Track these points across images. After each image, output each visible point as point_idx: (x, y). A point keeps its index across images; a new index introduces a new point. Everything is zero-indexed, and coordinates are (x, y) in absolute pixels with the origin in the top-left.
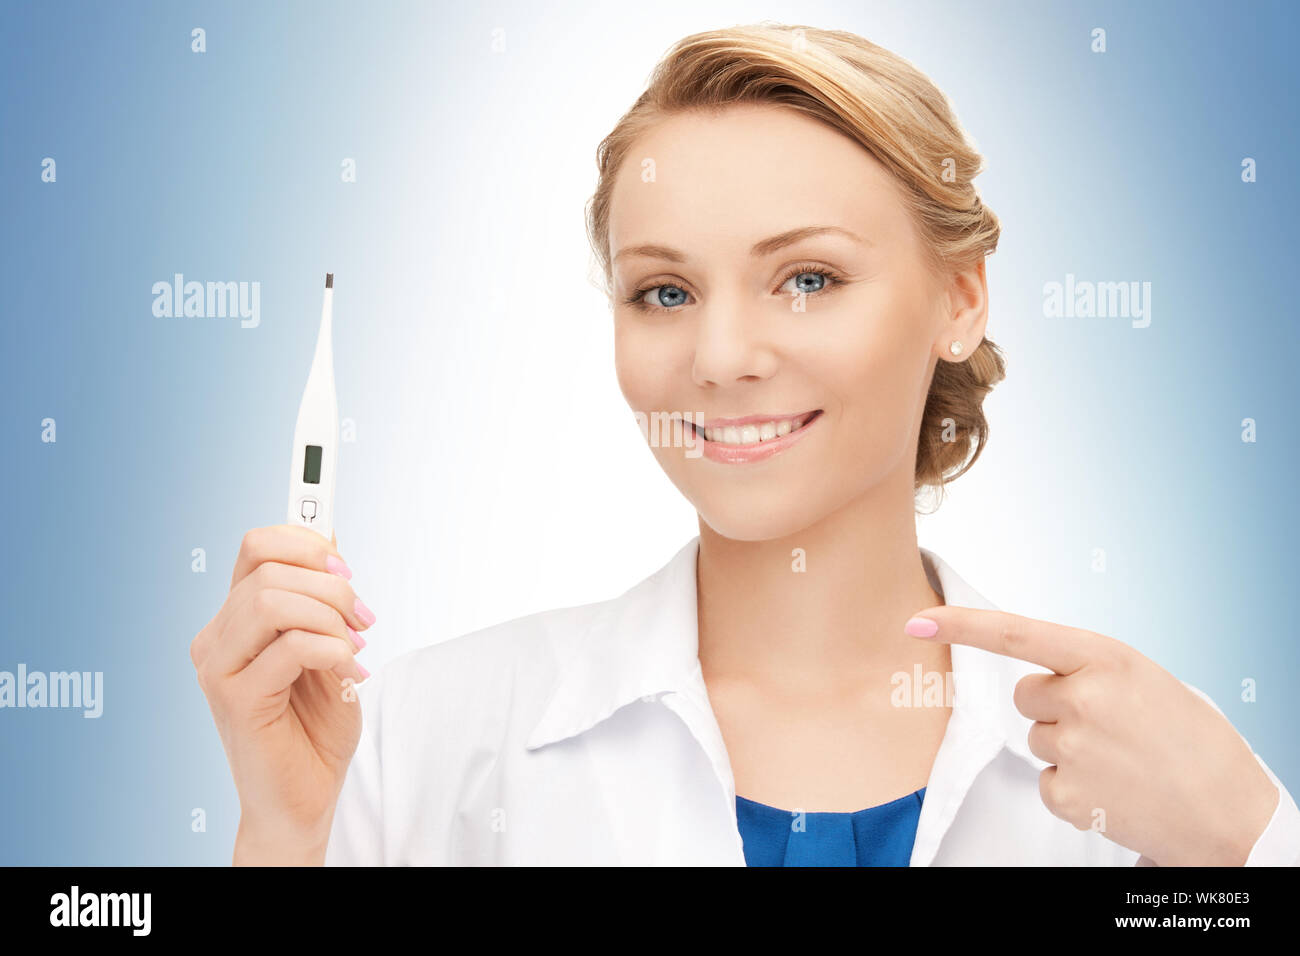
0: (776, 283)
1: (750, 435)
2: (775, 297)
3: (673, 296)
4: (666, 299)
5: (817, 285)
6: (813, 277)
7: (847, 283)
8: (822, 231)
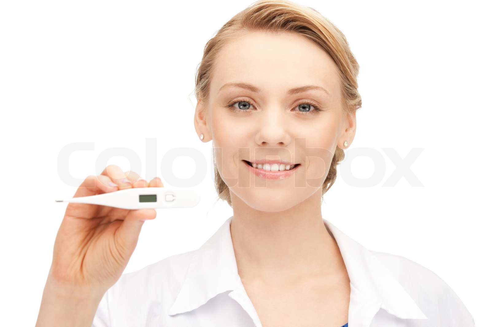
0: (293, 106)
1: (275, 167)
2: (292, 112)
3: (245, 106)
4: (241, 107)
5: (307, 109)
6: (306, 106)
7: (320, 110)
8: (316, 88)
